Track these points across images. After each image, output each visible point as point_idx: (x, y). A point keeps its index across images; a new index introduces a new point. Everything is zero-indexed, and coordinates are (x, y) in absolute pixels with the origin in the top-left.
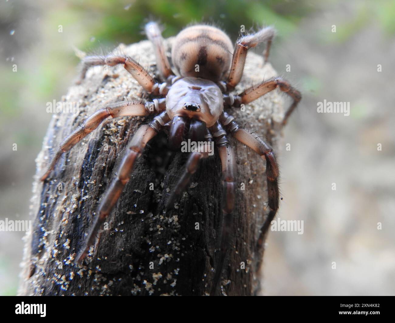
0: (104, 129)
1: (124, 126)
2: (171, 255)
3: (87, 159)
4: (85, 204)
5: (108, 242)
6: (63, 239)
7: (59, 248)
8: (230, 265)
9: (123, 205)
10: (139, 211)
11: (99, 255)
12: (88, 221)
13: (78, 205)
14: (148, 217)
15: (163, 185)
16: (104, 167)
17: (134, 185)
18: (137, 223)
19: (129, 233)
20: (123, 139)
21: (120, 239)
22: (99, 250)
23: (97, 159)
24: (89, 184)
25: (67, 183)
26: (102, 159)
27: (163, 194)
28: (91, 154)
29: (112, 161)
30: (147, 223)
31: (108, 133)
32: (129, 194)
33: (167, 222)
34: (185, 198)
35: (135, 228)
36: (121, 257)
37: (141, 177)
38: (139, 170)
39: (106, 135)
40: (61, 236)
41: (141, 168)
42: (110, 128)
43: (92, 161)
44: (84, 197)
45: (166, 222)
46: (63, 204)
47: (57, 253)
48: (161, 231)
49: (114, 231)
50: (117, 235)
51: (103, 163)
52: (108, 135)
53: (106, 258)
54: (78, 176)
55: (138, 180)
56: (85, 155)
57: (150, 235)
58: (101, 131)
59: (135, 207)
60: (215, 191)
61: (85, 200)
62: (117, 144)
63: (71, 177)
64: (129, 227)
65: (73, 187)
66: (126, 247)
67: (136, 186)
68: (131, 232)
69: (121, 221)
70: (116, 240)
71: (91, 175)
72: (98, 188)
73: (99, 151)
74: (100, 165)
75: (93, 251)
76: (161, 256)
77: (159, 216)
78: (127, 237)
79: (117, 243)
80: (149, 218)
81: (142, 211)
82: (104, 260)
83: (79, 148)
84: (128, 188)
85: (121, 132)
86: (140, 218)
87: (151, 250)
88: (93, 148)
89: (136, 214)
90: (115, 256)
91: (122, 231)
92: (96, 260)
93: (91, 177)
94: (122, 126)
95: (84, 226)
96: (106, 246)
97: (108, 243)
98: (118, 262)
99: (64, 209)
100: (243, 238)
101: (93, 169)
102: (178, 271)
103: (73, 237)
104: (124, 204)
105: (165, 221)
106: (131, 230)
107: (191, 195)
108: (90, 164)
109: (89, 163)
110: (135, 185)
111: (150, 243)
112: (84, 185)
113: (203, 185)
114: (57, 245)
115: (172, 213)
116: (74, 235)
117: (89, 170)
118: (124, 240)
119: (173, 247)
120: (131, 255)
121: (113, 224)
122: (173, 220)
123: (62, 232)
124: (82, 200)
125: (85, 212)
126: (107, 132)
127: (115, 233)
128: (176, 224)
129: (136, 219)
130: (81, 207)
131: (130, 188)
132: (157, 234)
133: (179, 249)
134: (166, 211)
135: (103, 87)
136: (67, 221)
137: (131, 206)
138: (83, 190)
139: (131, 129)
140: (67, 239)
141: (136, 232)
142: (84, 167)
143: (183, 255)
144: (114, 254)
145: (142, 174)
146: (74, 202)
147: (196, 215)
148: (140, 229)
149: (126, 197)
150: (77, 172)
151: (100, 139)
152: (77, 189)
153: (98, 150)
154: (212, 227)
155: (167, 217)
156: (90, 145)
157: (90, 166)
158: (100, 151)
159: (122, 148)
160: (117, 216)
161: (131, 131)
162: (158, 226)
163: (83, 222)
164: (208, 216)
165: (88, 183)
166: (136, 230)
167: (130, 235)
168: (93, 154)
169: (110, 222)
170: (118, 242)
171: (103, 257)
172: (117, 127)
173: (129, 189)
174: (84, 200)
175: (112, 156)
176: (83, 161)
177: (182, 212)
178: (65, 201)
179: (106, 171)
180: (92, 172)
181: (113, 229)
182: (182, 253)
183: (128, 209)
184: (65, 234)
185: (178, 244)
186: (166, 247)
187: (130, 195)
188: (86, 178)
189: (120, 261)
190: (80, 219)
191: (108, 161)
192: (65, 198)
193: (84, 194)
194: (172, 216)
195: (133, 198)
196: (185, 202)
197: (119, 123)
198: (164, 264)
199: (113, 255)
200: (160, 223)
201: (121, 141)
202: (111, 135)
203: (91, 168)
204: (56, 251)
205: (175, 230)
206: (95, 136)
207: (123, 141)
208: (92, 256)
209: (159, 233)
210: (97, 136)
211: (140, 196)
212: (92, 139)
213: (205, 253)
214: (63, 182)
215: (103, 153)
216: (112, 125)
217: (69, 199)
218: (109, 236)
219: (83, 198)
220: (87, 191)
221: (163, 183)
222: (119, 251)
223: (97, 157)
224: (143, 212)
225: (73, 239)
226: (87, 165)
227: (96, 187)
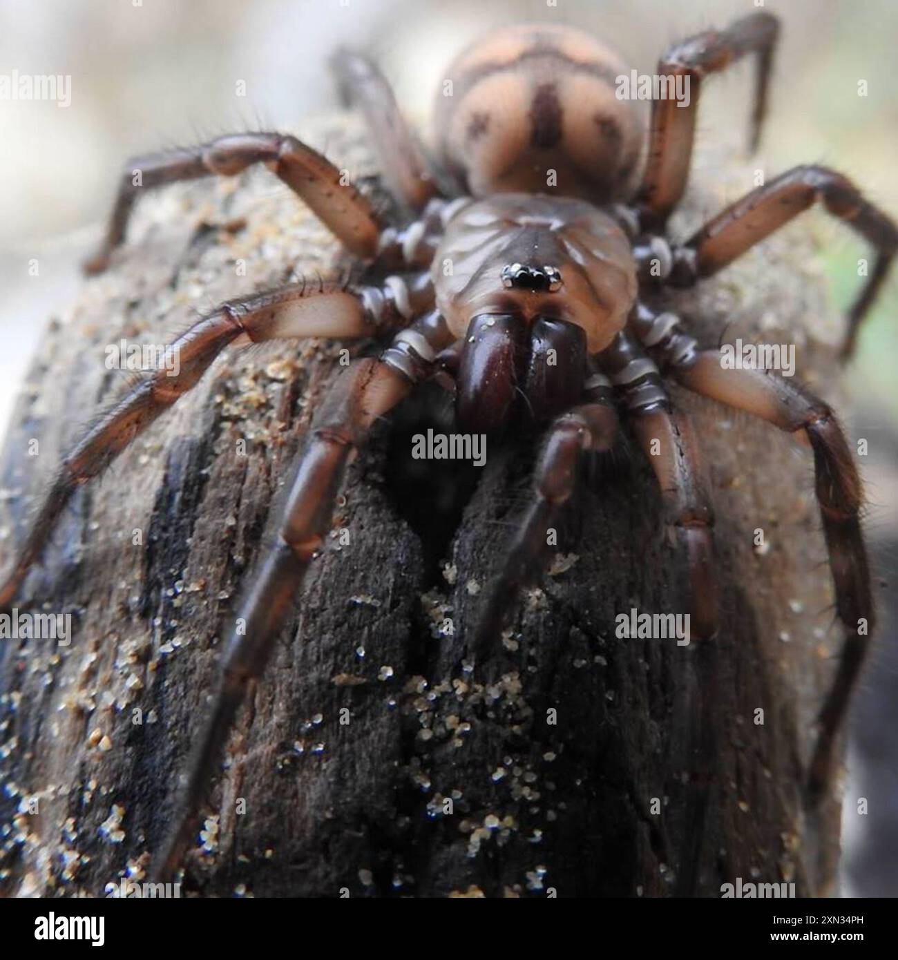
0: (218, 399)
1: (289, 383)
2: (509, 820)
3: (167, 510)
4: (170, 671)
5: (270, 793)
6: (97, 810)
7: (84, 844)
8: (723, 852)
9: (316, 654)
10: (374, 669)
11: (243, 844)
12: (186, 729)
13: (143, 678)
14: (410, 692)
15: (450, 573)
16: (233, 530)
17: (350, 582)
18: (373, 717)
19: (349, 752)
20: (291, 425)
21: (314, 779)
22: (239, 828)
23: (200, 506)
24: (180, 597)
25: (95, 606)
26: (222, 502)
27: (456, 603)
28: (178, 490)
29: (260, 505)
30: (407, 713)
31: (235, 411)
32: (335, 614)
33: (482, 700)
34: (539, 610)
35: (368, 733)
36: (326, 843)
37: (370, 552)
38: (362, 527)
39: (227, 419)
40: (87, 797)
41: (365, 521)
42: (238, 393)
43: (186, 514)
44: (163, 644)
45: (478, 702)
46: (84, 685)
47: (78, 863)
48: (463, 735)
49: (289, 753)
50: (303, 768)
51: (227, 516)
52: (236, 420)
53: (269, 853)
54: (137, 574)
55: (359, 562)
56: (157, 496)
57: (425, 757)
58: (207, 406)
59: (358, 656)
60: (640, 580)
61: (170, 657)
62: (270, 446)
63: (106, 586)
64: (344, 734)
65: (117, 616)
66: (339, 804)
67: (357, 584)
68: (352, 751)
69: (312, 713)
70: (299, 787)
71: (184, 565)
72: (217, 607)
73: (207, 475)
74: (217, 524)
75: (217, 837)
76: (473, 827)
77: (451, 684)
78: (340, 770)
79: (304, 795)
80: (415, 695)
81: (386, 671)
82: (265, 862)
83: (128, 479)
84: (329, 594)
85: (282, 402)
86: (383, 696)
87: (431, 811)
88: (183, 469)
89: (365, 683)
90: (304, 845)
91: (321, 748)
92: (230, 864)
93: (185, 571)
94: (282, 381)
95: (176, 749)
96: (266, 810)
97: (272, 798)
98: (316, 864)
99: (90, 701)
100: (758, 754)
101: (189, 541)
102: (541, 878)
103: (134, 796)
104: (318, 652)
105: (475, 700)
106: (351, 741)
107: (559, 596)
108: (177, 524)
109: (174, 521)
110: (353, 581)
111: (427, 785)
112: (162, 601)
113: (596, 562)
114: (73, 837)
115: (495, 668)
116: (137, 788)
117: (174, 545)
118: (332, 780)
119: (511, 790)
120: (361, 834)
121: (283, 730)
122: (504, 694)
123: (92, 785)
124: (158, 659)
125: (172, 697)
126: (228, 410)
127: (294, 760)
128: (514, 703)
129: (369, 702)
130: (157, 684)
131: (336, 594)
132: (450, 749)
133: (537, 795)
134: (473, 663)
135: (193, 265)
136: (105, 739)
137: (344, 656)
138: (158, 622)
139: (315, 390)
140: (111, 808)
141: (370, 749)
142: (155, 538)
143: (551, 815)
144: (296, 834)
145: (375, 539)
146: (126, 671)
147: (584, 667)
148: (385, 736)
149: (322, 626)
150: (131, 560)
151: (206, 435)
152: (135, 620)
153: (204, 472)
154: (645, 714)
155: (477, 683)
156: (173, 461)
157: (180, 532)
158: (212, 478)
159: (289, 459)
160: (296, 695)
161: (316, 398)
162: (451, 720)
163: (170, 734)
164: (625, 674)
165: (176, 595)
166: (373, 741)
167: (351, 760)
168: (187, 487)
169: (271, 723)
170: (308, 788)
171: (256, 852)
172: (264, 386)
173: (332, 597)
174: (164, 655)
175: (256, 488)
176: (149, 518)
177: (532, 661)
178: (92, 673)
179: (240, 544)
180: (189, 551)
181: (284, 747)
182: (551, 808)
183: (334, 669)
184: (104, 791)
185: (531, 778)
186: (488, 795)
187: (337, 616)
188: (166, 578)
189: (322, 861)
190: (157, 728)
191: (242, 507)
192: (92, 663)
193: (163, 636)
194: (497, 678)
195: (349, 626)
196: (538, 623)
197: (271, 374)
198: (486, 855)
199: (293, 841)
200: (456, 709)
201: (286, 434)
202: (244, 416)
203: (184, 537)
204: (71, 858)
205: (515, 728)
206: (188, 425)
207: (291, 433)
208: (214, 854)
209: (459, 743)
210: (193, 425)
211: (375, 617)
212: (176, 439)
213: (630, 807)
214: (79, 603)
215: (223, 482)
216: (246, 382)
217: (107, 661)
218: (271, 773)
219: (162, 647)
220: (174, 623)
221: (451, 566)
222: (316, 822)
223: (199, 498)
224: (390, 672)
225: (134, 805)
226: (165, 529)
227: (207, 605)
